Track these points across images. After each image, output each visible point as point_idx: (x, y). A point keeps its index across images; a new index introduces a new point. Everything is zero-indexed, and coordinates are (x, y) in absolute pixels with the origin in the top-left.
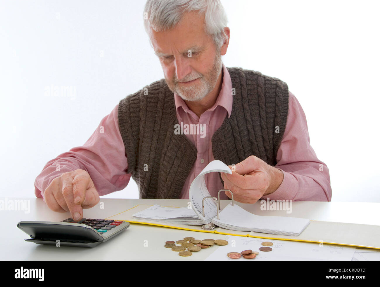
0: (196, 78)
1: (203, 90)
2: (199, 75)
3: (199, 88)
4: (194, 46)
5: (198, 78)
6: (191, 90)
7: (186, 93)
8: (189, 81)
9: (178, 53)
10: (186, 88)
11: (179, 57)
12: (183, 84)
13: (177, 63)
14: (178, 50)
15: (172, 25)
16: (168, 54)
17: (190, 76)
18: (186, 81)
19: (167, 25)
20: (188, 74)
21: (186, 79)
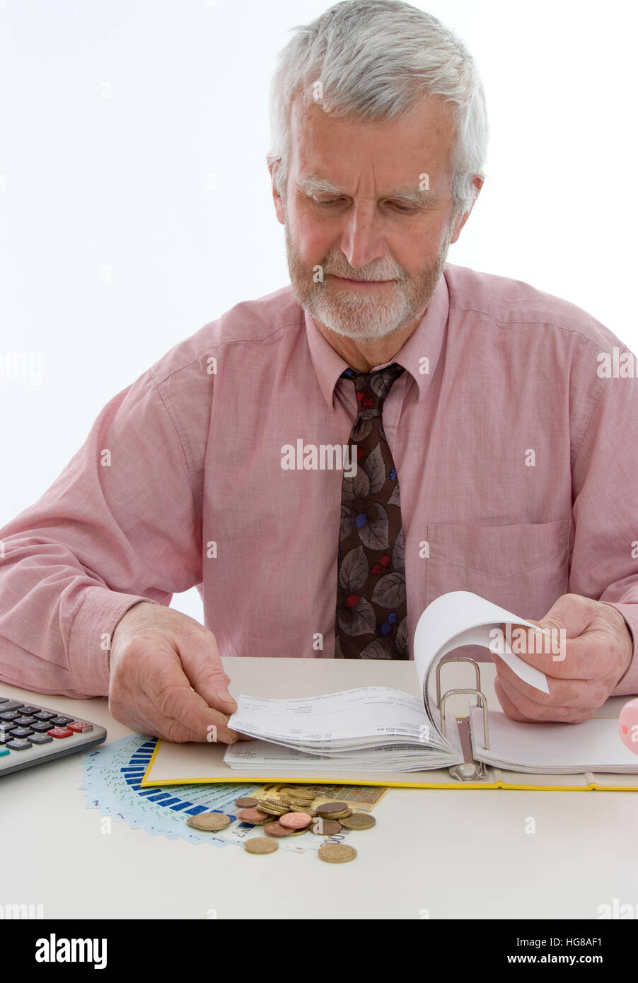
0: (390, 277)
2: (397, 272)
3: (386, 308)
5: (392, 281)
9: (372, 194)
10: (353, 297)
11: (370, 208)
12: (348, 284)
13: (358, 220)
14: (375, 184)
15: (386, 111)
16: (345, 188)
17: (377, 268)
18: (362, 277)
19: (374, 109)
20: (375, 259)
21: (364, 271)
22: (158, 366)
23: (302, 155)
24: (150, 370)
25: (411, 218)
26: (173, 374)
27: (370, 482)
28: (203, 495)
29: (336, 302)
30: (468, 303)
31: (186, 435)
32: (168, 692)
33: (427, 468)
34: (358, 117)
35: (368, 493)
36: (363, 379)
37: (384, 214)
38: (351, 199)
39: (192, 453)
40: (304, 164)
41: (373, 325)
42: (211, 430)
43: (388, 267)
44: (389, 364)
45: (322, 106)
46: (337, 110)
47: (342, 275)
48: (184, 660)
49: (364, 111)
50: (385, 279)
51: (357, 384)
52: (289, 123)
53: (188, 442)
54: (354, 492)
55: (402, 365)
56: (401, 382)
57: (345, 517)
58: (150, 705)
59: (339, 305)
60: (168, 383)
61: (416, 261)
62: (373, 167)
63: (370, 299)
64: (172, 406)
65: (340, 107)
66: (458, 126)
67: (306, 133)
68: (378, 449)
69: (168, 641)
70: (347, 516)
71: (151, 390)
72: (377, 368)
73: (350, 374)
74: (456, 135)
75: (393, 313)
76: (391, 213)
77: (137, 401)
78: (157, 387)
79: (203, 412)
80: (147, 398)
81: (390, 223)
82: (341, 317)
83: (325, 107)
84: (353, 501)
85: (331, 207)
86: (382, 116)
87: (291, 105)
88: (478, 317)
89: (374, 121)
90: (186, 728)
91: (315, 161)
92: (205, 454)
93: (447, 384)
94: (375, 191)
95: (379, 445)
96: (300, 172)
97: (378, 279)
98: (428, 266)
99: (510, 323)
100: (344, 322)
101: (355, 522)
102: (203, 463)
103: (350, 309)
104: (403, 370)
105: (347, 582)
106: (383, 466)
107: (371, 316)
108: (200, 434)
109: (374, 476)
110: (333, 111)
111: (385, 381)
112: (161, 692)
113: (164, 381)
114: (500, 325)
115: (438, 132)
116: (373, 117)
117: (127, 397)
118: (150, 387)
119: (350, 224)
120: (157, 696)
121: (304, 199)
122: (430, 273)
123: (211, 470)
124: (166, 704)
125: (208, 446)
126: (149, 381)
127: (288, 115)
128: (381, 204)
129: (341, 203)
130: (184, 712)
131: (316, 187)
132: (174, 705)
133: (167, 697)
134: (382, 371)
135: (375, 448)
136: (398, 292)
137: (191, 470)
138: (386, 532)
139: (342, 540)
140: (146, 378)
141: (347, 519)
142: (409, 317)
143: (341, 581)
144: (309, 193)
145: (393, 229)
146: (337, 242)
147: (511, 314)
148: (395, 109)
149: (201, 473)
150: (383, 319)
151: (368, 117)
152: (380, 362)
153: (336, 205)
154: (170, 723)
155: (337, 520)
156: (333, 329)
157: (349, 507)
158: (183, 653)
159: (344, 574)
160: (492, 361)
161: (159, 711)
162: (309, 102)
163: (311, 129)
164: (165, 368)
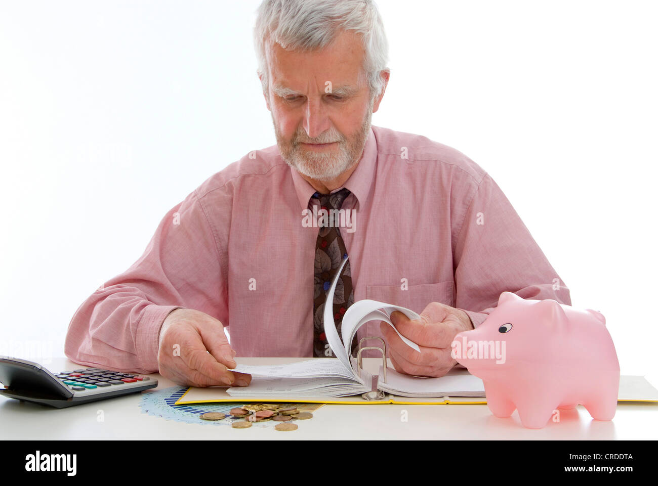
0: (335, 140)
1: (340, 162)
2: (338, 136)
3: (335, 158)
4: (345, 86)
5: (336, 142)
6: (322, 159)
7: (312, 163)
8: (322, 143)
9: (317, 92)
10: (315, 154)
11: (317, 101)
12: (311, 147)
13: (311, 109)
14: (318, 87)
15: (319, 44)
16: (300, 91)
17: (326, 135)
18: (318, 142)
19: (311, 43)
20: (325, 131)
21: (319, 138)
22: (200, 188)
23: (273, 73)
24: (195, 190)
25: (344, 103)
26: (209, 193)
27: (331, 261)
28: (228, 269)
29: (306, 158)
30: (389, 150)
31: (216, 230)
32: (193, 353)
33: (365, 251)
34: (303, 49)
35: (330, 268)
36: (325, 198)
37: (327, 103)
38: (306, 97)
39: (220, 242)
40: (275, 78)
41: (329, 170)
42: (232, 228)
43: (332, 134)
44: (341, 188)
45: (280, 44)
46: (289, 47)
47: (307, 142)
48: (204, 338)
49: (305, 46)
50: (331, 141)
51: (322, 201)
52: (264, 54)
53: (218, 235)
54: (322, 268)
55: (348, 189)
56: (349, 200)
57: (316, 284)
58: (183, 363)
59: (308, 159)
60: (206, 198)
61: (349, 129)
62: (315, 77)
63: (325, 155)
64: (208, 212)
65: (291, 44)
66: (366, 46)
67: (274, 61)
68: (336, 240)
69: (193, 326)
70: (318, 283)
71: (195, 202)
72: (334, 192)
73: (317, 195)
74: (365, 52)
75: (340, 161)
76: (331, 101)
77: (187, 208)
78: (199, 201)
79: (227, 216)
80: (193, 207)
81: (331, 107)
82: (310, 167)
83: (282, 45)
84: (321, 273)
85: (295, 101)
86: (317, 47)
87: (264, 44)
88: (395, 158)
89: (312, 50)
90: (204, 375)
91: (281, 77)
92: (228, 243)
93: (377, 199)
94: (319, 91)
95: (336, 238)
96: (273, 84)
97: (327, 142)
98: (357, 131)
99: (415, 161)
100: (311, 169)
101: (323, 287)
102: (227, 249)
103: (314, 161)
104: (350, 192)
105: (319, 324)
106: (340, 251)
107: (327, 164)
108: (225, 231)
109: (334, 257)
110: (287, 47)
111: (339, 199)
112: (188, 354)
113: (204, 196)
114: (408, 162)
115: (353, 52)
116: (311, 49)
117: (181, 206)
118: (194, 201)
119: (306, 111)
120: (186, 356)
121: (278, 99)
122: (359, 135)
123: (232, 252)
124: (191, 361)
125: (230, 238)
126: (194, 196)
127: (263, 49)
128: (325, 97)
129: (300, 99)
130: (202, 365)
131: (284, 92)
132: (196, 360)
133: (192, 356)
134: (337, 193)
135: (334, 240)
136: (341, 148)
137: (220, 252)
138: (343, 292)
139: (315, 298)
140: (193, 195)
141: (318, 285)
142: (351, 162)
143: (316, 324)
144: (280, 95)
145: (334, 111)
146: (300, 122)
147: (415, 155)
148: (324, 43)
149: (226, 254)
150: (335, 165)
151: (308, 49)
152: (335, 188)
153: (297, 100)
154: (194, 373)
155: (312, 286)
156: (305, 174)
157: (319, 278)
158: (202, 333)
159: (318, 320)
160: (403, 185)
161: (188, 366)
162: (273, 43)
163: (276, 58)
164: (204, 189)
